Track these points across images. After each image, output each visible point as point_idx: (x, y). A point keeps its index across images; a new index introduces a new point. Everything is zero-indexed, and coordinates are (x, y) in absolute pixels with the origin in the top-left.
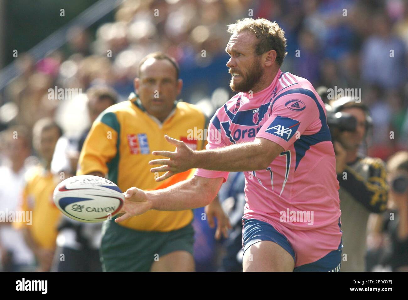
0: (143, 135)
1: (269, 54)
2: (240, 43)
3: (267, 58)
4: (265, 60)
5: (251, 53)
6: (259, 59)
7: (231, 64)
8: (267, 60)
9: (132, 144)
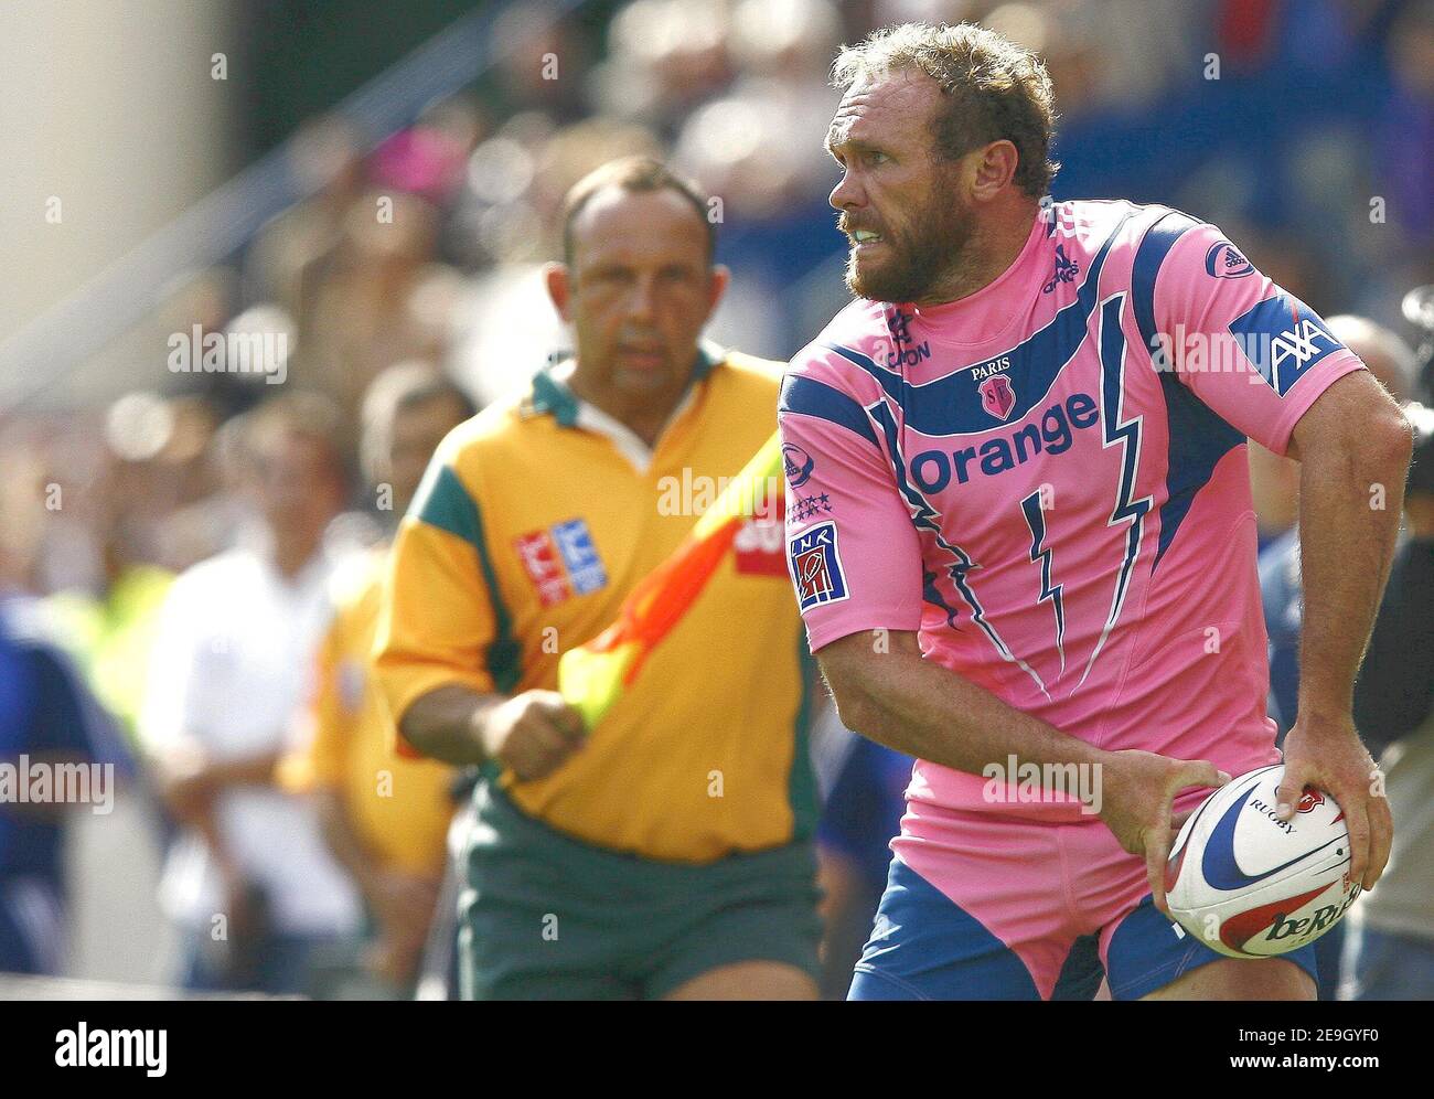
0: (571, 526)
1: (990, 155)
2: (879, 114)
3: (983, 170)
4: (973, 176)
5: (921, 150)
6: (950, 175)
7: (849, 196)
8: (983, 178)
9: (537, 568)
